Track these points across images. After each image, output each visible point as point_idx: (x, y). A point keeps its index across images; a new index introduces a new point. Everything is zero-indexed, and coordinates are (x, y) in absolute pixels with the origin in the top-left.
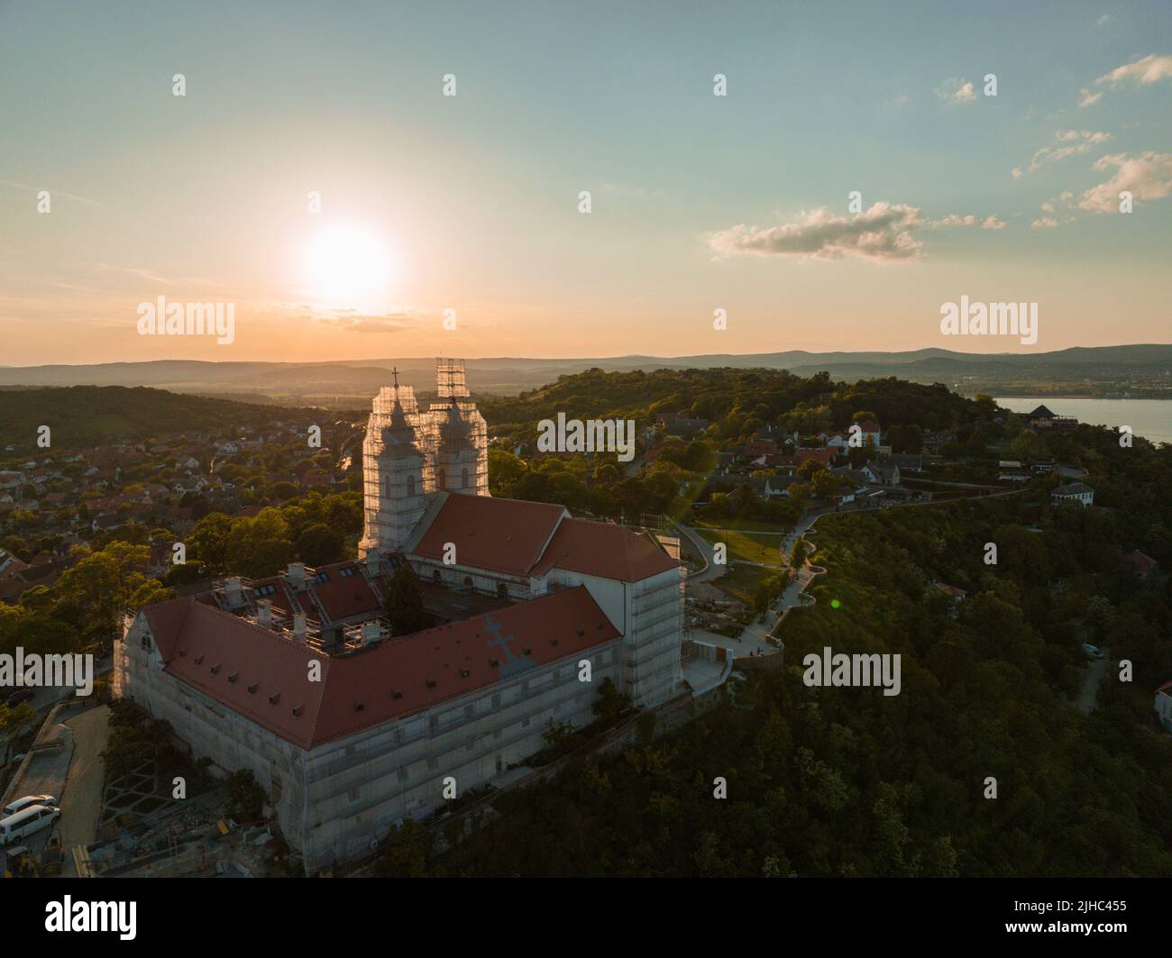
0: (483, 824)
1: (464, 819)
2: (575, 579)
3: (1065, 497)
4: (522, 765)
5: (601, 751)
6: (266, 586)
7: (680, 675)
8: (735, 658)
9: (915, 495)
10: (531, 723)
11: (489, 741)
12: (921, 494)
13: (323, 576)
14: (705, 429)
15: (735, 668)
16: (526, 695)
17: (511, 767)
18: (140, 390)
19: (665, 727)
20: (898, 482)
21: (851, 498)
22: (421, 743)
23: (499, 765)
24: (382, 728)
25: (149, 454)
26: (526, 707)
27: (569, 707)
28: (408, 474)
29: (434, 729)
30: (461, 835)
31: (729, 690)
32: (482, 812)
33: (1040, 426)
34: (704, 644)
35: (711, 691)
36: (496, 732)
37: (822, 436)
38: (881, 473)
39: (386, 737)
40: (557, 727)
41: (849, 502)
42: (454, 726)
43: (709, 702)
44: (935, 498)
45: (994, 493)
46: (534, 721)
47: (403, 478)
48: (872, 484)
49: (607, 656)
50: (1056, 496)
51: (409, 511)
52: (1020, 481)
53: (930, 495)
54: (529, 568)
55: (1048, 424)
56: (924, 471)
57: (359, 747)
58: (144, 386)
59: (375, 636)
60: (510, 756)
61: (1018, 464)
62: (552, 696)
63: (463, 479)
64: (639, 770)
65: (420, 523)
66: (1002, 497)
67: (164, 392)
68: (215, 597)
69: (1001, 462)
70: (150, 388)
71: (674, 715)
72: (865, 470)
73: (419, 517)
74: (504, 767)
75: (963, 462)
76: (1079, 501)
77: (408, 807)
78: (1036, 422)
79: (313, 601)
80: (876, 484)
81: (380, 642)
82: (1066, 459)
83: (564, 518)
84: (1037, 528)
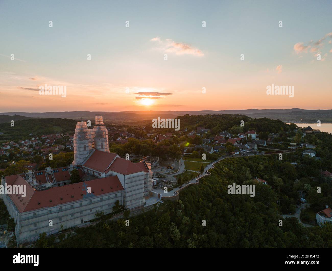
0: (71, 236)
1: (65, 234)
2: (115, 174)
3: (306, 154)
4: (89, 222)
5: (111, 219)
6: (40, 172)
7: (144, 201)
8: (162, 197)
9: (260, 152)
10: (93, 211)
11: (79, 215)
12: (261, 152)
13: (57, 170)
14: (207, 132)
15: (162, 200)
16: (91, 203)
17: (85, 222)
18: (66, 120)
19: (133, 214)
20: (256, 148)
21: (238, 153)
22: (56, 214)
23: (82, 221)
24: (44, 209)
25: (64, 137)
26: (91, 206)
27: (105, 207)
28: (84, 145)
29: (61, 210)
30: (64, 238)
31: (158, 206)
32: (71, 233)
33: (308, 132)
34: (156, 193)
35: (151, 205)
36: (81, 212)
37: (238, 135)
38: (251, 146)
39: (46, 211)
40: (100, 213)
41: (237, 154)
42: (67, 210)
43: (150, 209)
44: (265, 153)
45: (285, 152)
46: (94, 210)
47: (83, 146)
48: (248, 149)
49: (119, 194)
50: (303, 153)
51: (84, 154)
52: (293, 149)
53: (264, 152)
54: (105, 170)
55: (310, 132)
56: (266, 145)
57: (37, 213)
58: (67, 118)
59: (49, 186)
60: (85, 219)
61: (295, 144)
62: (101, 204)
63: (101, 146)
64: (119, 225)
65: (87, 158)
66: (286, 154)
67: (72, 120)
68: (26, 175)
69: (291, 143)
70: (68, 119)
71: (137, 211)
72: (247, 145)
73: (87, 156)
74: (83, 222)
75: (279, 143)
76: (310, 156)
77: (51, 230)
78: (307, 131)
79: (52, 177)
80: (249, 149)
81: (50, 188)
82: (311, 142)
83: (117, 157)
84: (296, 163)
